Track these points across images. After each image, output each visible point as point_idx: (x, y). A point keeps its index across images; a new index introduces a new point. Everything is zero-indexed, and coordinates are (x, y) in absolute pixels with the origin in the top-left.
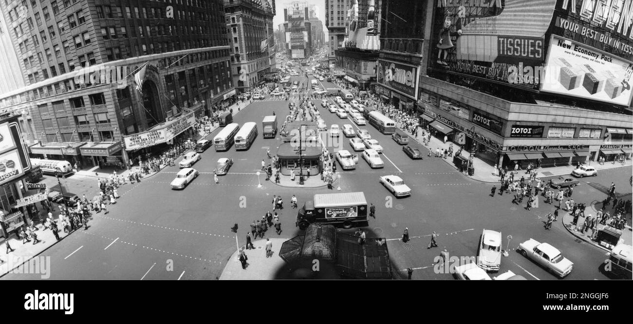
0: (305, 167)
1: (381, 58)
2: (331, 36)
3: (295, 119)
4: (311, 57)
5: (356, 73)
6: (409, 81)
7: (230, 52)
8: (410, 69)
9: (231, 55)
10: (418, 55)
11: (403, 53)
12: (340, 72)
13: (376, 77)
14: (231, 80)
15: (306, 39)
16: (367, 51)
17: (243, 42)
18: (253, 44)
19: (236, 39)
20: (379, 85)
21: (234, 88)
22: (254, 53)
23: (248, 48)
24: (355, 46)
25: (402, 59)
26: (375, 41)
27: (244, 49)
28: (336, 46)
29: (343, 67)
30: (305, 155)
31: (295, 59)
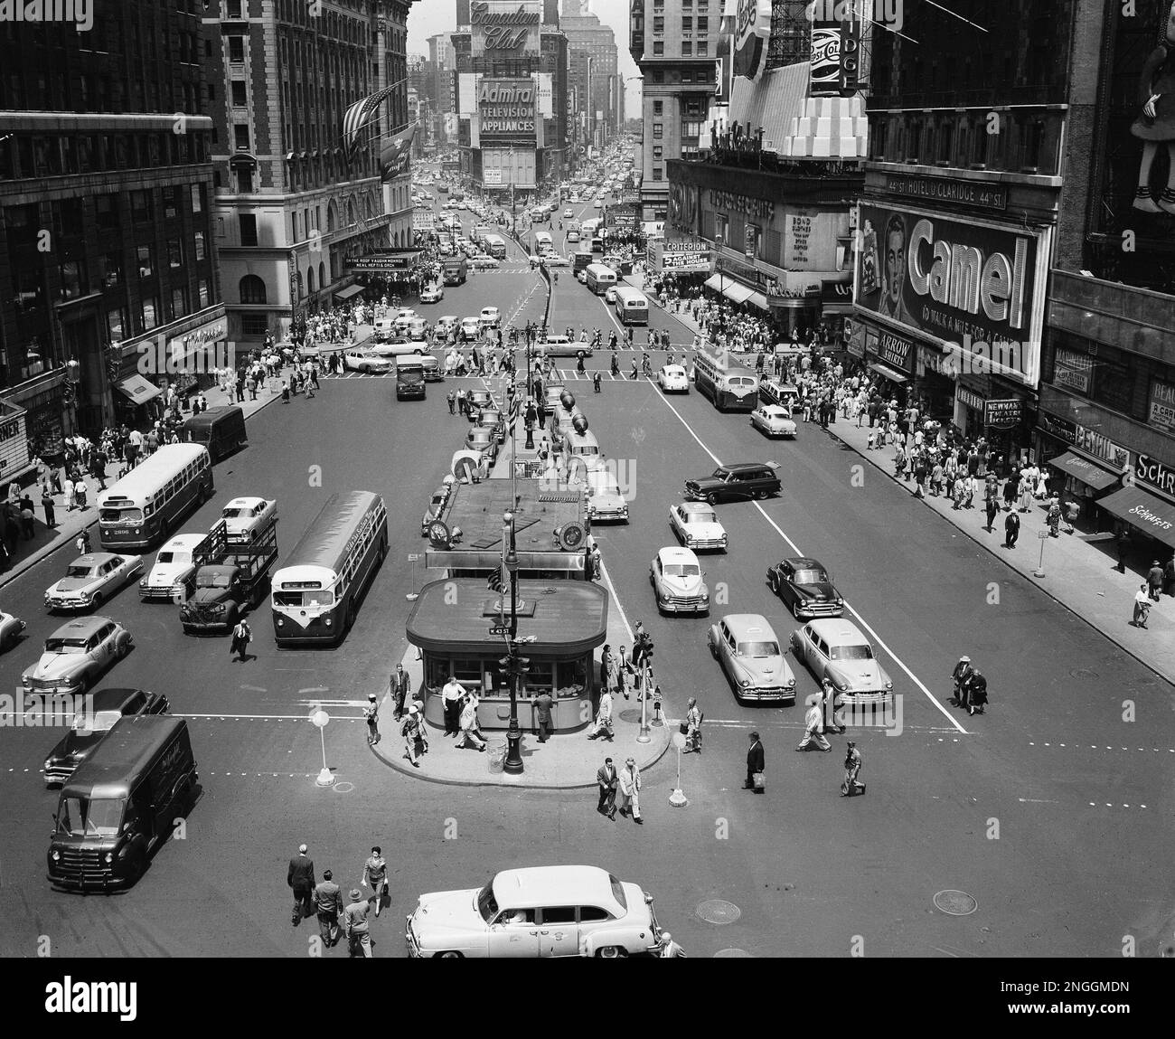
0: (529, 690)
1: (870, 196)
2: (651, 100)
3: (492, 465)
4: (564, 185)
5: (760, 266)
6: (997, 299)
7: (209, 146)
8: (1004, 244)
9: (215, 158)
10: (1039, 178)
11: (969, 174)
12: (689, 258)
13: (848, 282)
14: (207, 273)
15: (545, 106)
16: (810, 166)
17: (273, 104)
18: (317, 116)
19: (239, 87)
20: (862, 318)
21: (221, 310)
22: (317, 159)
23: (297, 133)
24: (758, 143)
25: (969, 198)
26: (845, 119)
27: (275, 136)
28: (671, 142)
29: (703, 235)
30: (532, 638)
31: (492, 192)
